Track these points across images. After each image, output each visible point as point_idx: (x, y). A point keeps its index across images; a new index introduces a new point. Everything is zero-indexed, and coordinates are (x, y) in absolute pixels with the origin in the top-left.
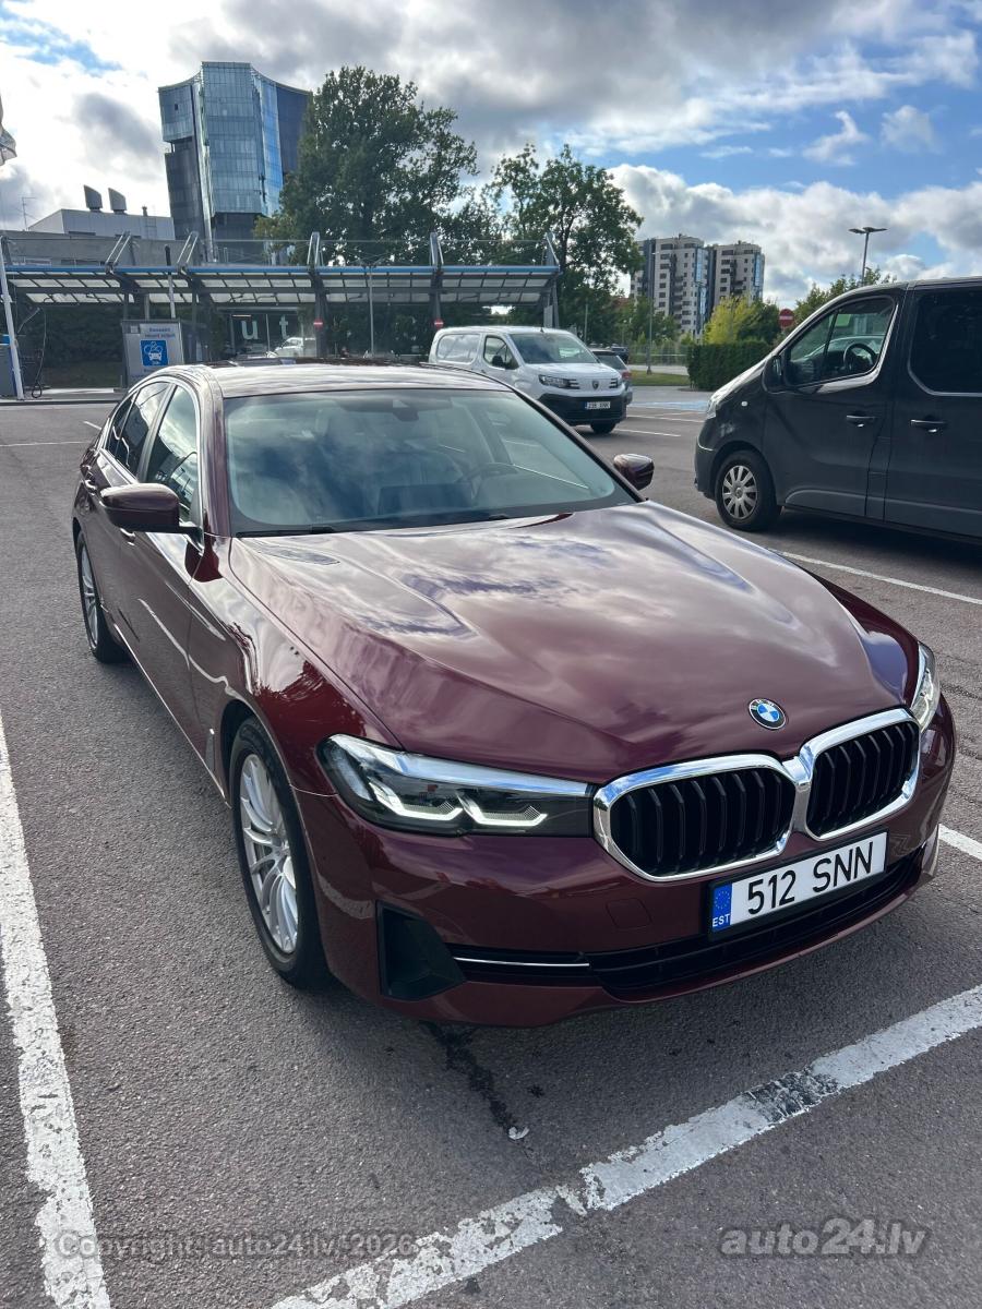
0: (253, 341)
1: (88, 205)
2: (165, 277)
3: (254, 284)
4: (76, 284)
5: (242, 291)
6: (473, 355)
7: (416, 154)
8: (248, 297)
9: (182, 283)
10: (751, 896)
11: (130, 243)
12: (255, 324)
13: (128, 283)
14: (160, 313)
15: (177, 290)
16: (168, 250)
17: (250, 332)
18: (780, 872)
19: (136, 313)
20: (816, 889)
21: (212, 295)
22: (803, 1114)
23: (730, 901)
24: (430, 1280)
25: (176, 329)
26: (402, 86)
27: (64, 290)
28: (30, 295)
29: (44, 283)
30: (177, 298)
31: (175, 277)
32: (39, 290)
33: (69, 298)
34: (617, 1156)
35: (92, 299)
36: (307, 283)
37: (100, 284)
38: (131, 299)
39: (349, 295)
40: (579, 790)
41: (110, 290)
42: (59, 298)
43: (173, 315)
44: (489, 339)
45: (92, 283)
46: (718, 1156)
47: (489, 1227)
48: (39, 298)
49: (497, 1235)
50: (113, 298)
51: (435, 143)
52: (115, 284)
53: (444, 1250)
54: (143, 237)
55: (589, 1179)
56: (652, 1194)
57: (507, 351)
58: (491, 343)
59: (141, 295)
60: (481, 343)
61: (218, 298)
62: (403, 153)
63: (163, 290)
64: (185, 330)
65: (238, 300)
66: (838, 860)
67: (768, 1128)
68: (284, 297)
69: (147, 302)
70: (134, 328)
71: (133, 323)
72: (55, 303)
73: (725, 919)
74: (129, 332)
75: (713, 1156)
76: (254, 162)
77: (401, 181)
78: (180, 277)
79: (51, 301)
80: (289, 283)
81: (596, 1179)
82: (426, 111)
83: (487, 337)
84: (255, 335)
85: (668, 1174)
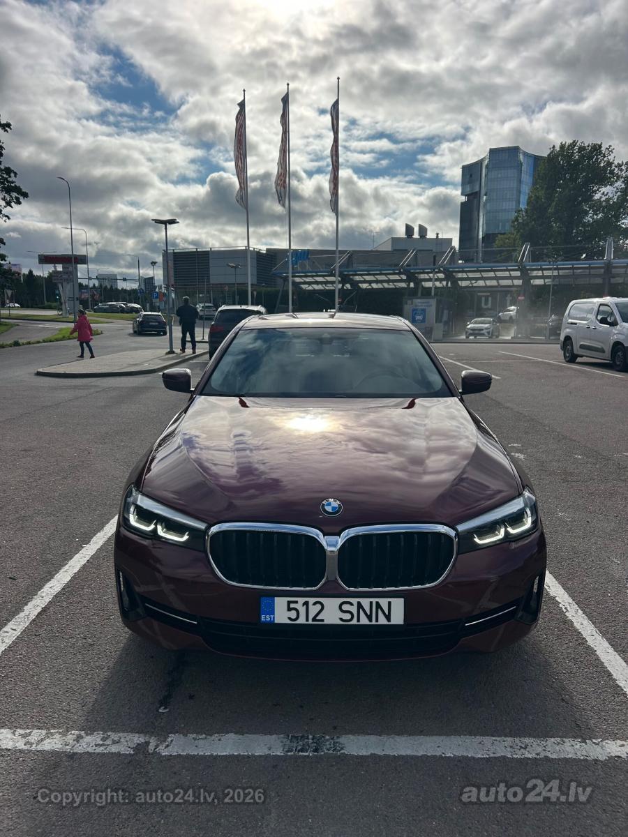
0: (488, 309)
1: (406, 234)
2: (431, 273)
3: (485, 275)
4: (383, 278)
5: (477, 279)
6: (589, 316)
7: (607, 189)
8: (481, 283)
9: (441, 276)
10: (289, 609)
11: (416, 254)
12: (490, 299)
13: (412, 277)
14: (427, 293)
15: (438, 280)
16: (435, 257)
17: (486, 304)
18: (312, 600)
19: (413, 293)
20: (341, 619)
21: (460, 282)
22: (305, 756)
23: (274, 607)
24: (61, 746)
25: (433, 302)
26: (603, 149)
27: (377, 282)
28: (360, 285)
29: (368, 278)
30: (438, 284)
31: (437, 273)
32: (365, 282)
33: (380, 286)
34: (191, 736)
35: (391, 286)
36: (518, 274)
37: (397, 277)
38: (412, 285)
39: (546, 280)
40: (202, 526)
41: (401, 281)
42: (374, 286)
43: (433, 294)
44: (601, 307)
45: (392, 277)
46: (239, 755)
47: (104, 739)
48: (364, 286)
49: (105, 743)
50: (403, 285)
51: (623, 182)
52: (404, 277)
53: (79, 738)
54: (434, 250)
55: (170, 739)
56: (189, 757)
57: (612, 314)
58: (602, 308)
59: (418, 282)
60: (596, 309)
61: (463, 284)
62: (598, 190)
63: (430, 280)
64: (438, 303)
65: (475, 285)
66: (360, 606)
67: (279, 754)
68: (503, 283)
69: (421, 286)
70: (409, 302)
71: (410, 299)
72: (373, 288)
73: (270, 618)
74: (407, 304)
75: (236, 754)
76: (514, 203)
77: (597, 206)
78: (440, 272)
79: (370, 287)
80: (507, 274)
81: (172, 741)
82: (616, 162)
83: (601, 305)
84: (489, 305)
85: (204, 752)
